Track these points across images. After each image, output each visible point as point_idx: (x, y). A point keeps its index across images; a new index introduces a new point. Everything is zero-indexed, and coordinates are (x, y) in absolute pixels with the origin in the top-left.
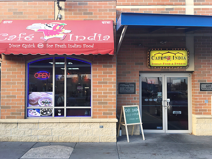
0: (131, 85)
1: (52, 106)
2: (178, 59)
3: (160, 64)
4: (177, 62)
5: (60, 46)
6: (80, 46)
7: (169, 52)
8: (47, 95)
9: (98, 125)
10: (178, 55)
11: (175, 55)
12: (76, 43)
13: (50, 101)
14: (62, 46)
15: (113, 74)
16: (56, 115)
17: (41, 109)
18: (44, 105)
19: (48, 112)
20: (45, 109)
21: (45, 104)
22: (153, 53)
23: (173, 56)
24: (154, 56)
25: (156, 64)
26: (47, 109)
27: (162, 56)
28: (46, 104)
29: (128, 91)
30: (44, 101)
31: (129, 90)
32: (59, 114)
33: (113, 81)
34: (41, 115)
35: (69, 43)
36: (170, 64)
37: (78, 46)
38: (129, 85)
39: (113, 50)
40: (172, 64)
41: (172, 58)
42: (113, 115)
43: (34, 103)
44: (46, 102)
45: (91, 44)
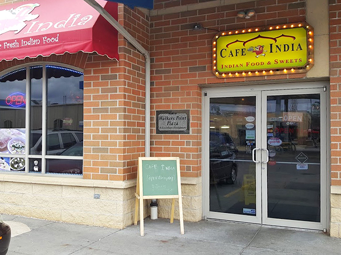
0: (180, 115)
1: (25, 155)
2: (282, 49)
3: (239, 66)
4: (279, 58)
5: (11, 45)
6: (38, 42)
7: (259, 36)
8: (19, 134)
9: (92, 193)
10: (281, 41)
11: (276, 41)
12: (32, 37)
13: (23, 145)
14: (13, 45)
15: (118, 93)
16: (31, 170)
17: (12, 158)
18: (15, 151)
19: (21, 165)
20: (16, 159)
21: (16, 149)
22: (223, 42)
23: (271, 45)
24: (226, 48)
25: (230, 66)
26: (19, 159)
27: (243, 47)
28: (18, 150)
29: (175, 128)
30: (15, 144)
31: (177, 126)
32: (36, 169)
33: (118, 106)
34: (11, 170)
35: (22, 39)
36: (262, 64)
37: (35, 41)
38: (177, 115)
39: (89, 43)
40: (269, 63)
41: (267, 49)
42: (117, 174)
43: (3, 148)
44: (18, 146)
45: (54, 35)
